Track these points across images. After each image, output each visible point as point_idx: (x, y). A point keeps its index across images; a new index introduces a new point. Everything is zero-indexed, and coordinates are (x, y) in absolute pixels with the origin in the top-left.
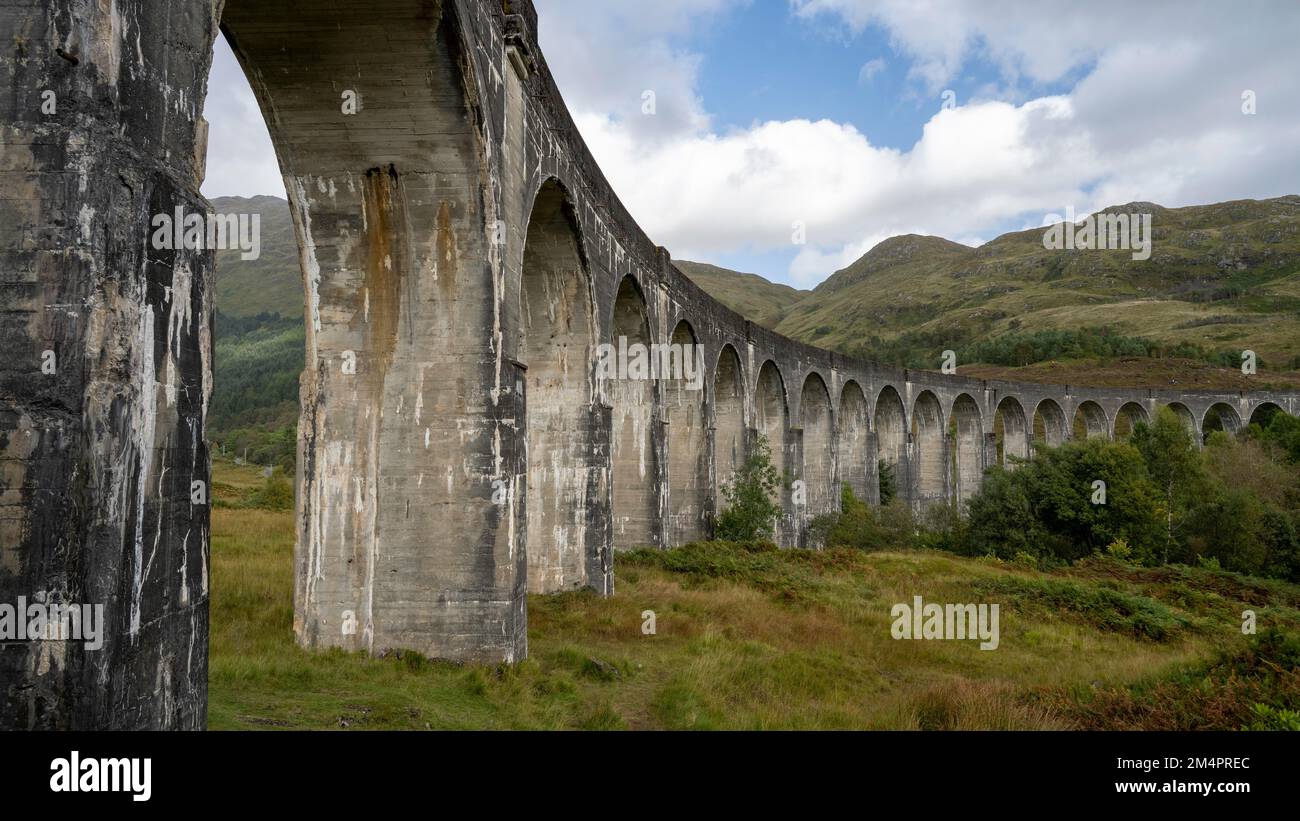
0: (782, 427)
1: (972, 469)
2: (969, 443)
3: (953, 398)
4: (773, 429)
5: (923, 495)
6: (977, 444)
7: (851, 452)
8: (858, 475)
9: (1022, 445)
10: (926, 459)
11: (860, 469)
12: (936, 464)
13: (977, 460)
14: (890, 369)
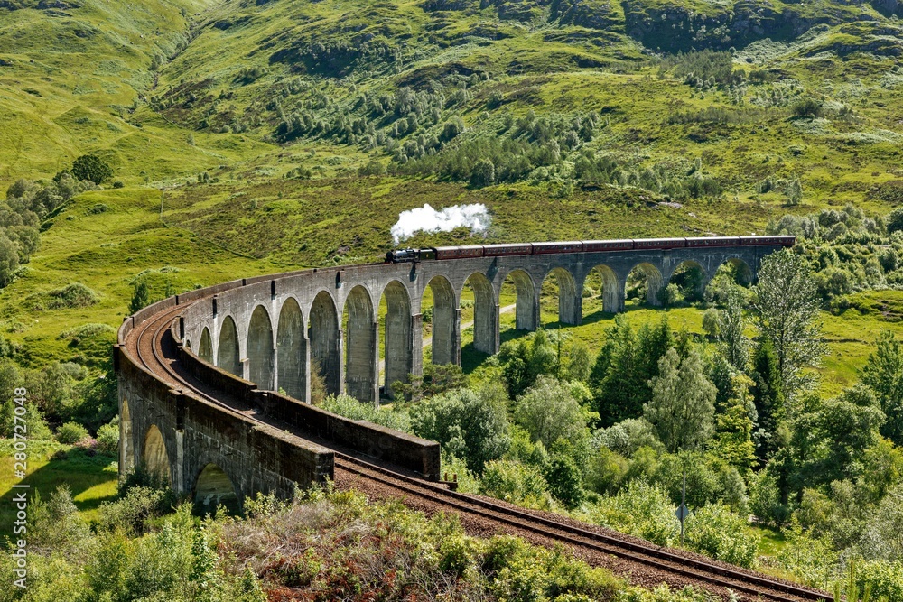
0: (233, 360)
1: (399, 349)
2: (397, 324)
3: (382, 288)
4: (226, 362)
5: (352, 380)
6: (404, 326)
7: (286, 355)
8: (292, 375)
9: (448, 320)
10: (356, 345)
11: (293, 370)
12: (364, 350)
13: (404, 340)
14: (324, 275)
